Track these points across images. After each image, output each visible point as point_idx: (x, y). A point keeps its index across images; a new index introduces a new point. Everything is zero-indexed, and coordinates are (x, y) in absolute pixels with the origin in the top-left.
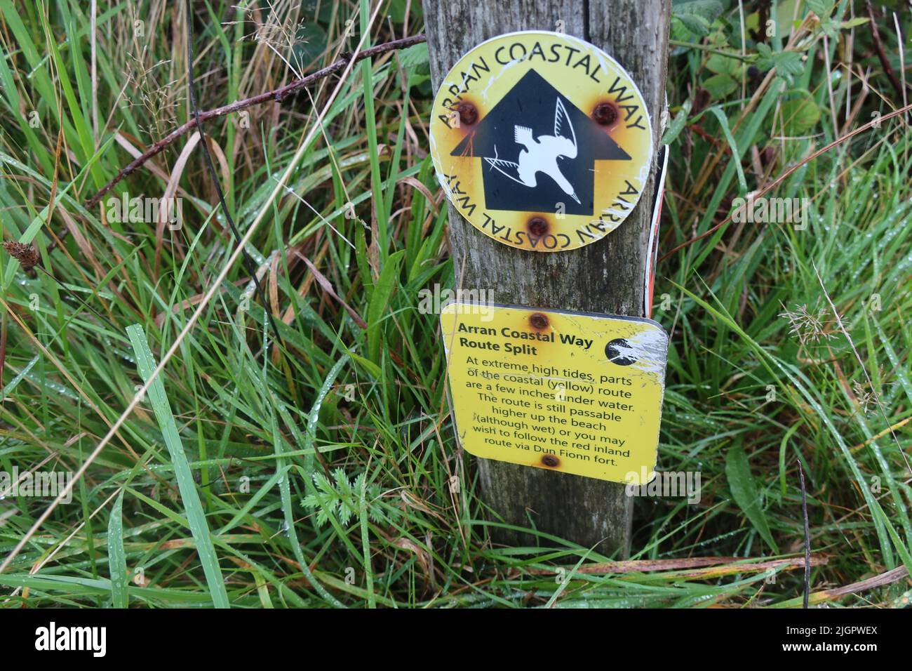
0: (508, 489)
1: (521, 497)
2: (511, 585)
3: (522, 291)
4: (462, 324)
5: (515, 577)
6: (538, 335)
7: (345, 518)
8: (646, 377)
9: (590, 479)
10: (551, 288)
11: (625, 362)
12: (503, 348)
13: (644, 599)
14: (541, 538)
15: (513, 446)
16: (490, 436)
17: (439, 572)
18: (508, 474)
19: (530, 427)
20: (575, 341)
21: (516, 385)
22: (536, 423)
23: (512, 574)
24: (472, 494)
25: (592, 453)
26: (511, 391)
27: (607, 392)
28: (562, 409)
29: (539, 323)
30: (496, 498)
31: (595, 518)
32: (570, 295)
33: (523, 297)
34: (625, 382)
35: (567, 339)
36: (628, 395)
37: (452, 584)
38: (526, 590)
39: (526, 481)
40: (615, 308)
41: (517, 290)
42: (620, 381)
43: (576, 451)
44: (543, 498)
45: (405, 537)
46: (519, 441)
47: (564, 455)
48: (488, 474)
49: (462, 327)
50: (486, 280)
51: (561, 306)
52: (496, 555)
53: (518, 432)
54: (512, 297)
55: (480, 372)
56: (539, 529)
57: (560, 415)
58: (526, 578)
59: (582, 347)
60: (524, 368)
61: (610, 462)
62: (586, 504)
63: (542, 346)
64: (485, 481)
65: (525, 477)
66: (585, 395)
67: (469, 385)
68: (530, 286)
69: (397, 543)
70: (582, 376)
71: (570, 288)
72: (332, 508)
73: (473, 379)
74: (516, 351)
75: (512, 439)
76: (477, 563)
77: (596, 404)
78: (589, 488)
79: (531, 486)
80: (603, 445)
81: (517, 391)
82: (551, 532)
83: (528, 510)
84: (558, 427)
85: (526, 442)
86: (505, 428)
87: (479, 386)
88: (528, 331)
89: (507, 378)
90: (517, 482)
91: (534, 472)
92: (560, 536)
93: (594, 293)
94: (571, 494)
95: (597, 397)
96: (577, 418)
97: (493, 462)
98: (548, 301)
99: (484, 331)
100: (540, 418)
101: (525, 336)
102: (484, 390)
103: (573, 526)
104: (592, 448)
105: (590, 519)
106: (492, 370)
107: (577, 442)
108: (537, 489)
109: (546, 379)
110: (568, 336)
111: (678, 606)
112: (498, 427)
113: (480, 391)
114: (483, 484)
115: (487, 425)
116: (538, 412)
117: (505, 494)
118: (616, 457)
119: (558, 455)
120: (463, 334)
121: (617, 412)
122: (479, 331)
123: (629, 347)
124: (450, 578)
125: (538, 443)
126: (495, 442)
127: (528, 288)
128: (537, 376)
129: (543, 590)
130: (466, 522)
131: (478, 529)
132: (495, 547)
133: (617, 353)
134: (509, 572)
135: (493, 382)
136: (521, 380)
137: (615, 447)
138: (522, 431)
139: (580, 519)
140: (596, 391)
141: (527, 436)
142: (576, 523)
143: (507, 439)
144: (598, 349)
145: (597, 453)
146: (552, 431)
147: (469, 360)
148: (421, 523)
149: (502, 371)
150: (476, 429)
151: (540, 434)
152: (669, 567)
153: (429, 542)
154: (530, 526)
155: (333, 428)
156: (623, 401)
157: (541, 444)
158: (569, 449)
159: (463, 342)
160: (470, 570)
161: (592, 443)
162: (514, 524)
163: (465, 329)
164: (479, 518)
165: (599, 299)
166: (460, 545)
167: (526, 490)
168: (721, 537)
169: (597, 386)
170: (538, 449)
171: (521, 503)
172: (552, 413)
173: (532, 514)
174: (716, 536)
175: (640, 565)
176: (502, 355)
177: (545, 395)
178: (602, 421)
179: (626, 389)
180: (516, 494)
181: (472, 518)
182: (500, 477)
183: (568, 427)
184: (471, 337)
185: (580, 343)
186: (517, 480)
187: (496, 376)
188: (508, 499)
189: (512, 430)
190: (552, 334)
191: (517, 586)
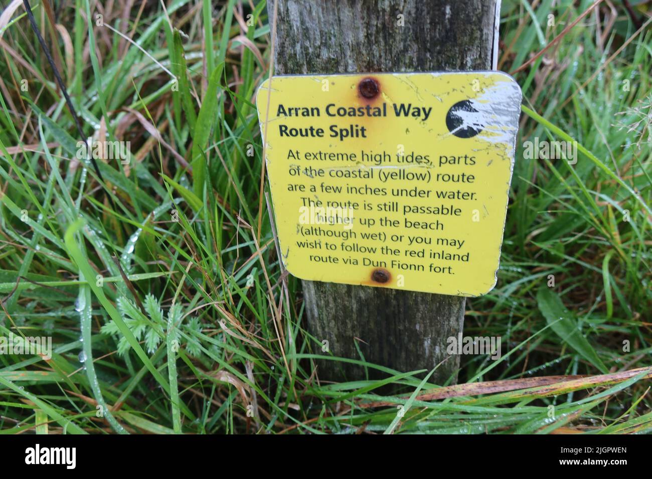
0: (335, 318)
1: (349, 326)
2: (339, 421)
3: (349, 53)
4: (281, 106)
5: (344, 413)
6: (368, 108)
7: (152, 347)
8: (493, 151)
9: (424, 295)
10: (383, 43)
11: (469, 133)
12: (328, 132)
13: (484, 425)
14: (370, 369)
15: (341, 261)
16: (316, 252)
17: (264, 411)
18: (335, 300)
19: (359, 236)
20: (411, 111)
21: (342, 182)
22: (366, 230)
23: (341, 410)
24: (298, 326)
25: (426, 261)
26: (338, 190)
27: (446, 178)
28: (394, 207)
29: (369, 90)
30: (323, 329)
31: (427, 343)
32: (406, 50)
33: (350, 62)
34: (468, 161)
35: (402, 110)
36: (470, 179)
37: (277, 424)
38: (357, 425)
39: (355, 306)
40: (459, 61)
41: (343, 52)
42: (462, 160)
43: (410, 260)
44: (372, 325)
45: (225, 369)
46: (345, 255)
47: (396, 267)
48: (314, 301)
49: (281, 110)
50: (307, 44)
51: (395, 66)
52: (324, 391)
53: (347, 243)
54: (337, 63)
55: (302, 169)
56: (367, 360)
57: (392, 216)
58: (357, 412)
59: (420, 119)
60: (351, 157)
61: (446, 271)
62: (418, 327)
63: (373, 124)
64: (312, 310)
65: (353, 301)
66: (421, 185)
67: (292, 188)
68: (358, 44)
69: (215, 376)
70: (418, 160)
71: (405, 40)
72: (137, 334)
73: (297, 180)
74: (341, 134)
75: (339, 254)
76: (305, 401)
77: (433, 195)
78: (421, 307)
79: (360, 312)
80: (439, 249)
81: (344, 190)
82: (381, 363)
83: (357, 339)
84: (390, 231)
85: (355, 255)
86: (332, 240)
87: (302, 188)
88: (357, 104)
89: (333, 173)
90: (345, 308)
91: (362, 295)
92: (390, 367)
93: (434, 45)
94: (402, 316)
95: (436, 186)
96: (412, 217)
97: (319, 285)
98: (379, 64)
99: (307, 113)
100: (369, 223)
101: (353, 113)
102: (307, 194)
103: (403, 355)
104: (427, 254)
105: (422, 344)
106: (316, 164)
107: (411, 248)
108: (365, 315)
109: (376, 169)
110: (402, 106)
111: (520, 432)
112: (324, 239)
113: (304, 195)
114: (309, 314)
115: (311, 238)
116: (368, 215)
117: (332, 324)
118: (454, 264)
119: (389, 268)
120: (283, 120)
121: (457, 203)
122: (300, 112)
123: (475, 111)
124: (275, 417)
125: (367, 255)
126: (321, 259)
127: (356, 48)
128: (366, 166)
129: (374, 424)
130: (292, 357)
131: (304, 363)
132: (322, 384)
133: (460, 121)
134: (338, 408)
135: (317, 181)
136: (348, 175)
137: (452, 250)
138: (350, 242)
139: (411, 346)
140: (434, 177)
141: (355, 248)
142: (407, 350)
143: (333, 254)
144: (438, 119)
145: (432, 261)
146: (382, 237)
147: (291, 154)
148: (242, 354)
149: (326, 165)
150: (300, 245)
151: (369, 243)
152: (510, 388)
153: (249, 373)
154: (359, 358)
155: (152, 263)
156: (464, 187)
157: (371, 256)
158: (402, 259)
159: (283, 130)
160: (297, 408)
161: (427, 248)
162: (343, 356)
163: (284, 112)
164: (306, 352)
165: (439, 53)
166: (286, 382)
167: (355, 316)
168: (548, 364)
169: (436, 170)
170: (367, 262)
171: (349, 333)
172: (383, 214)
173: (361, 344)
174: (542, 363)
175: (480, 387)
176: (327, 143)
177: (375, 192)
178: (440, 218)
179: (468, 170)
180: (344, 323)
181: (298, 352)
182: (327, 305)
183: (401, 230)
184: (292, 122)
185: (416, 114)
186: (344, 306)
187: (320, 172)
188: (336, 330)
189: (338, 241)
190: (385, 105)
191: (348, 421)
